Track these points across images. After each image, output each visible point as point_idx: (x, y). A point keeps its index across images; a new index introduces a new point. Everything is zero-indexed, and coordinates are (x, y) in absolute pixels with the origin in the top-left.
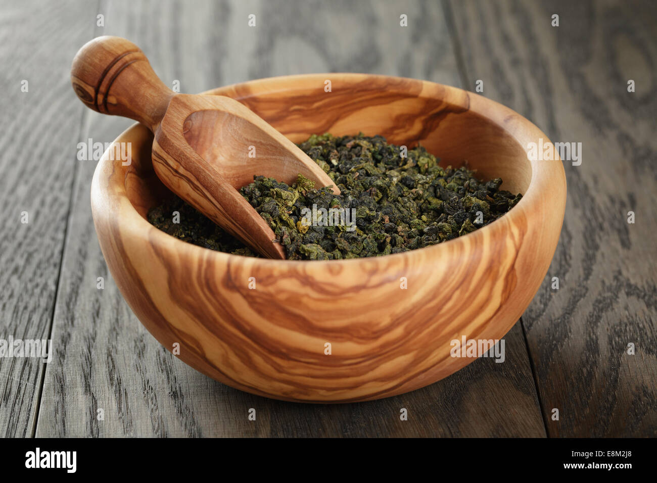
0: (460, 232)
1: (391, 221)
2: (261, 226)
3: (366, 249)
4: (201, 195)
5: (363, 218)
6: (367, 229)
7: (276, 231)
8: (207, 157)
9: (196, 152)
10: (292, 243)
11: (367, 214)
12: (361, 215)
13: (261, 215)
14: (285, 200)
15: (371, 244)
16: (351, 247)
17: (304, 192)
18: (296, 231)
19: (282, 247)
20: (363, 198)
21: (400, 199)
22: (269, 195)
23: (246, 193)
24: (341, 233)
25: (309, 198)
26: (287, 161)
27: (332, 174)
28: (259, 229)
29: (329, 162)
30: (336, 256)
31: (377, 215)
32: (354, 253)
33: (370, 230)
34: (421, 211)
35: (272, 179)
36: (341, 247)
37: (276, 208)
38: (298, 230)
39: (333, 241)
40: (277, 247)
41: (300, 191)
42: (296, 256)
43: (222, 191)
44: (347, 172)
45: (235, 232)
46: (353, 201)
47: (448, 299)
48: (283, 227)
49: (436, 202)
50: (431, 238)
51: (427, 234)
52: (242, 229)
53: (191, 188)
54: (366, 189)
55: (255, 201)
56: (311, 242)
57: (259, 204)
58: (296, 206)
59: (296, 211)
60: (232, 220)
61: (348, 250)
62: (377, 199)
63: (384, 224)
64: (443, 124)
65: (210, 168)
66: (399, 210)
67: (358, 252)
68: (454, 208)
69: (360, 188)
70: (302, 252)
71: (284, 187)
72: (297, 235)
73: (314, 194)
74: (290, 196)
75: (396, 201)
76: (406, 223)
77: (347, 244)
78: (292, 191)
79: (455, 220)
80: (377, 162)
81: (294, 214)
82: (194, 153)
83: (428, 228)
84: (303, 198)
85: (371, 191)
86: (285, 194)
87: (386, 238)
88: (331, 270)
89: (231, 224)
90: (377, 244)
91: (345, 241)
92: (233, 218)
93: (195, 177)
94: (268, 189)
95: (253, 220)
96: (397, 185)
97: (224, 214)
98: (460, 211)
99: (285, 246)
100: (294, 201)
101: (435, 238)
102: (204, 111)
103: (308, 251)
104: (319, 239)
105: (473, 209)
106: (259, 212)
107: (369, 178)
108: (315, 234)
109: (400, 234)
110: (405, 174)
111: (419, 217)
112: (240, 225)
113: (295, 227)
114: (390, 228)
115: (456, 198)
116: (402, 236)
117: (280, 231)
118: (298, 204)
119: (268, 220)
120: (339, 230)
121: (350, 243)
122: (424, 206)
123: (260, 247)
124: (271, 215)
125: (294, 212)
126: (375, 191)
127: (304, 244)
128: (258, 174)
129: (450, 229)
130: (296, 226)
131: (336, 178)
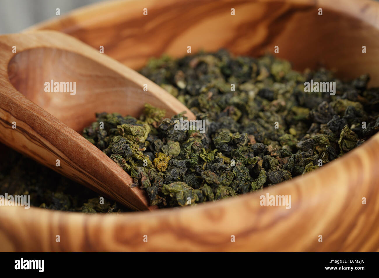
0: (340, 141)
1: (257, 141)
2: (114, 171)
3: (237, 178)
4: (39, 146)
5: (226, 143)
6: (234, 154)
7: (132, 173)
8: (40, 100)
9: (26, 98)
10: (152, 185)
11: (231, 138)
12: (224, 139)
13: (111, 158)
14: (135, 136)
15: (242, 171)
16: (221, 178)
17: (155, 124)
18: (155, 170)
19: (142, 191)
20: (221, 120)
21: (261, 114)
22: (116, 133)
23: (90, 134)
24: (205, 164)
25: (163, 130)
26: (129, 91)
27: (181, 98)
28: (113, 175)
29: (175, 86)
30: (206, 192)
31: (243, 137)
32: (225, 185)
33: (238, 156)
34: (287, 125)
35: (116, 114)
36: (210, 180)
37: (127, 147)
38: (156, 168)
39: (199, 174)
40: (136, 192)
41: (150, 123)
42: (159, 199)
43: (62, 137)
44: (198, 93)
45: (84, 181)
46: (211, 125)
47: (352, 226)
48: (139, 168)
49: (302, 112)
50: (308, 154)
51: (302, 150)
52: (93, 177)
53: (27, 138)
54: (222, 109)
55: (102, 142)
56: (174, 180)
57: (106, 145)
58: (149, 141)
59: (150, 147)
60: (78, 167)
61: (219, 182)
62: (236, 118)
63: (250, 145)
64: (290, 26)
65: (45, 114)
66: (263, 127)
67: (229, 183)
68: (325, 115)
69: (216, 109)
70: (165, 194)
71: (132, 122)
72: (157, 174)
73: (167, 124)
74: (141, 131)
75: (257, 117)
76: (275, 140)
77: (215, 175)
78: (141, 125)
79: (331, 129)
80: (227, 78)
81: (148, 150)
82: (24, 99)
83: (302, 142)
84: (155, 131)
85: (228, 111)
86: (134, 129)
87: (257, 162)
88: (211, 216)
89: (78, 173)
90: (248, 171)
91: (213, 173)
92: (79, 166)
93: (29, 125)
94: (114, 126)
95: (104, 165)
96: (255, 99)
97: (68, 163)
98: (334, 119)
99: (145, 189)
100: (146, 136)
101: (312, 152)
102: (29, 51)
103: (173, 191)
104: (182, 174)
105: (347, 113)
106: (109, 155)
107: (224, 98)
108: (177, 170)
109: (272, 155)
110: (261, 86)
111: (287, 131)
112: (89, 173)
113: (153, 166)
114: (258, 149)
115: (325, 104)
116: (275, 157)
117: (137, 173)
118: (151, 139)
119: (120, 163)
120: (204, 161)
121: (218, 174)
122: (289, 118)
123: (117, 195)
124: (123, 157)
125: (148, 148)
126: (233, 110)
127: (167, 184)
128: (100, 110)
129: (327, 139)
130: (153, 163)
131: (186, 102)
